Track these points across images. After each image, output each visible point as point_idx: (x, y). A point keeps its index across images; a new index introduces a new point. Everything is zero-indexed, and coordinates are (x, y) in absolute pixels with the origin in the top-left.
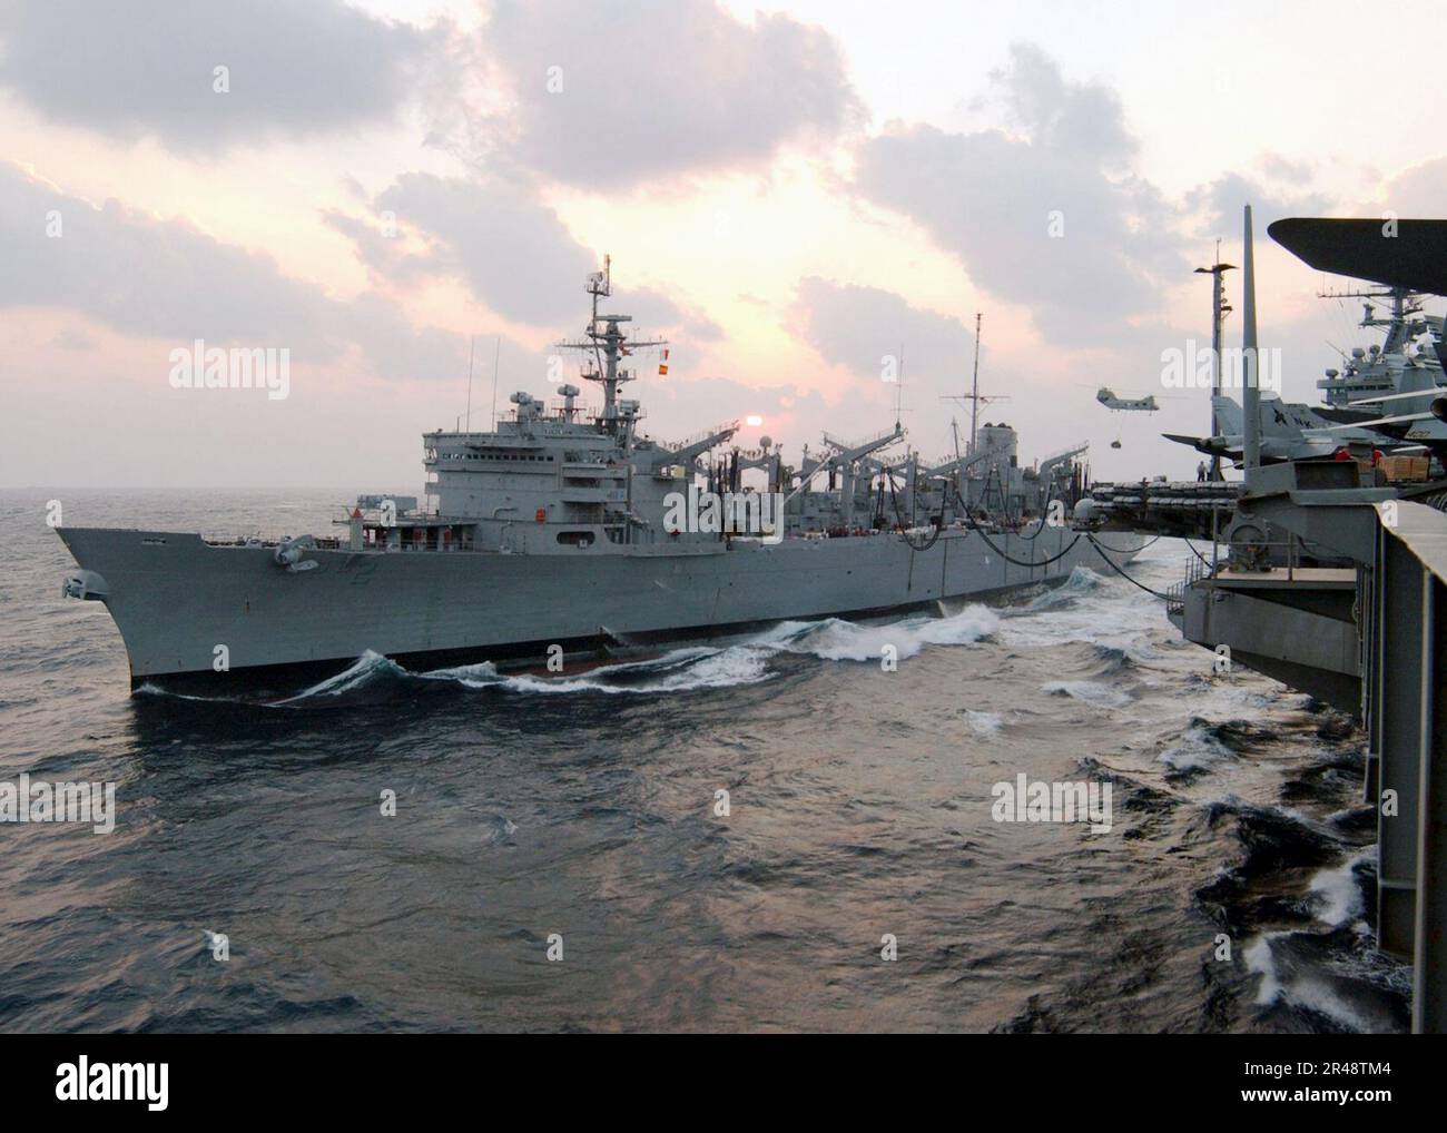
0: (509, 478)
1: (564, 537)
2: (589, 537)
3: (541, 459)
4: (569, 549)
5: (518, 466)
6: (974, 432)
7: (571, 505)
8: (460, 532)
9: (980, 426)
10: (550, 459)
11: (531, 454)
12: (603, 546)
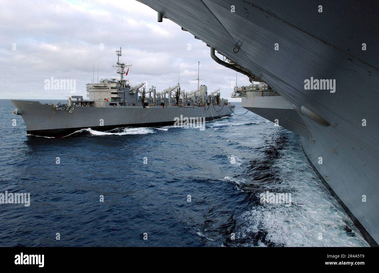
0: (101, 93)
1: (111, 104)
2: (116, 104)
3: (107, 88)
4: (112, 107)
5: (103, 90)
6: (198, 86)
7: (112, 98)
8: (91, 103)
9: (200, 85)
10: (108, 88)
11: (105, 88)
12: (119, 106)
